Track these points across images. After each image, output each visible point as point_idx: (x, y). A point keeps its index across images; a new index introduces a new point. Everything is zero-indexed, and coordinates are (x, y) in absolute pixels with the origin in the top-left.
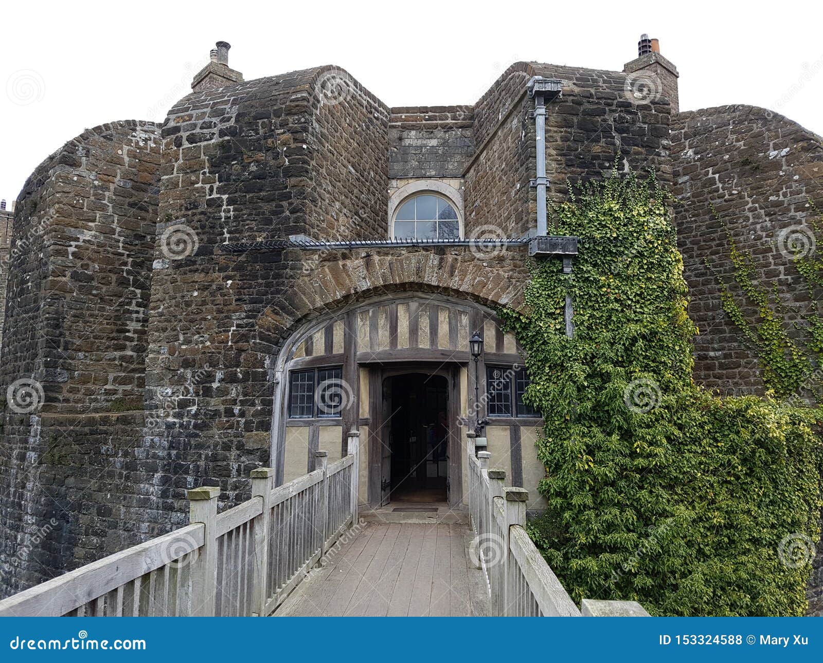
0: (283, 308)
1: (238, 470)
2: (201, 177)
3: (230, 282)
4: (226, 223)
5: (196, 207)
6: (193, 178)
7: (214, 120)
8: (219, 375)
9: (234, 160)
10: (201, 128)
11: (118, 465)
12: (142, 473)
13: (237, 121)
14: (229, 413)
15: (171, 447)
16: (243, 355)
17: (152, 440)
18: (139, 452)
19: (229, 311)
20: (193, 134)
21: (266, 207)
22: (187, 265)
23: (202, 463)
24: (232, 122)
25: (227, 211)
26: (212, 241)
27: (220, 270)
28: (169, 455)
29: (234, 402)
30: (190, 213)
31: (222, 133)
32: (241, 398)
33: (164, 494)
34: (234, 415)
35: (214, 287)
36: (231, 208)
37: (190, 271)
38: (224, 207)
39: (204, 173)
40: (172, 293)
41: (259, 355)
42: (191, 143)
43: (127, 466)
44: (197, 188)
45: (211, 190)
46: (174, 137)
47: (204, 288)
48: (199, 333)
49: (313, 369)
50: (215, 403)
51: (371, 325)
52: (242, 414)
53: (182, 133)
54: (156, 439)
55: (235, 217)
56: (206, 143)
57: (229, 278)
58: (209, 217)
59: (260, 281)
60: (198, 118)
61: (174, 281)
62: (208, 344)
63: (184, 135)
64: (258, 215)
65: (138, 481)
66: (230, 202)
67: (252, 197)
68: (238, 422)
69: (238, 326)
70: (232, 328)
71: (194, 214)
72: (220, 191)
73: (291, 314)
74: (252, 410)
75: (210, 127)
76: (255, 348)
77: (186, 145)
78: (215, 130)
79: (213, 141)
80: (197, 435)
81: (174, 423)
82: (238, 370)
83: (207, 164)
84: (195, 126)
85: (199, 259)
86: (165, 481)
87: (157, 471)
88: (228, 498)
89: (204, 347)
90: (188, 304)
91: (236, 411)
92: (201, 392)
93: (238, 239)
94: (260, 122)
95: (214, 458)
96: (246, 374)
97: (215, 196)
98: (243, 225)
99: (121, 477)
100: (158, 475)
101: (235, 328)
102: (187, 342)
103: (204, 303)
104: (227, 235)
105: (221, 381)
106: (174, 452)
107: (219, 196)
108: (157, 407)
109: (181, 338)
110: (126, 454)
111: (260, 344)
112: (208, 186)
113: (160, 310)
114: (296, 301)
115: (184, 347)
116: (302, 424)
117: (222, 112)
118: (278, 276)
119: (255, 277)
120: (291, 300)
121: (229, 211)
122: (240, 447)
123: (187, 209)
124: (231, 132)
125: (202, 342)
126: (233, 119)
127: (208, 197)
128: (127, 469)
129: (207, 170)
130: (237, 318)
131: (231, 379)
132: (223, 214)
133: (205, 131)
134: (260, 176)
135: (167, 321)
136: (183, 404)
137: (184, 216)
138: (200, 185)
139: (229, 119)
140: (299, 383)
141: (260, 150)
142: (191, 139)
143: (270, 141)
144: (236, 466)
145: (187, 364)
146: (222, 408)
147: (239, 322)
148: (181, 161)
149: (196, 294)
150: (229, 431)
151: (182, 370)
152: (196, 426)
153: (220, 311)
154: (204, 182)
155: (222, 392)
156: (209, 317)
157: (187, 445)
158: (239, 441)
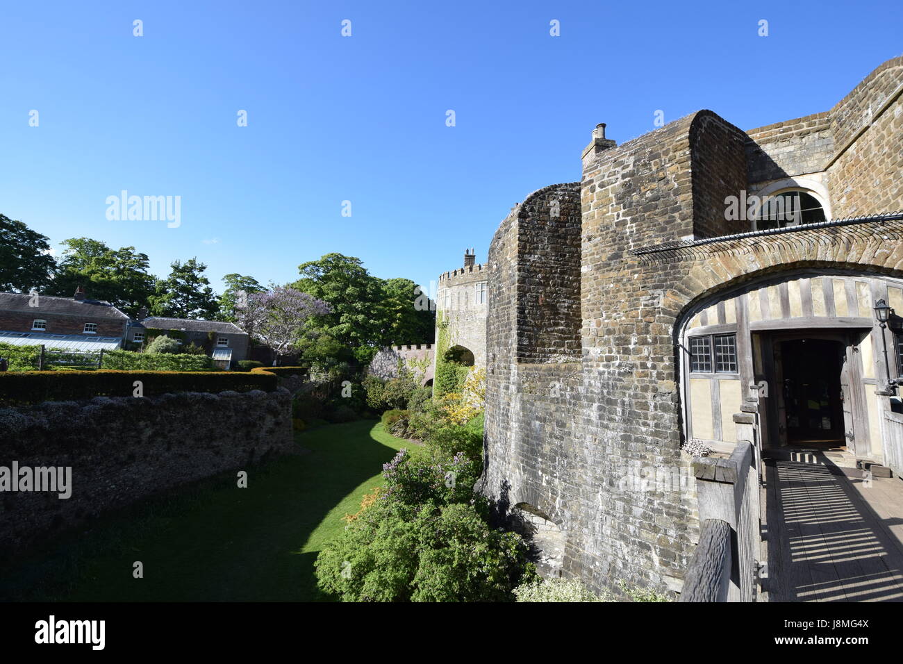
0: (681, 291)
1: (655, 407)
2: (610, 208)
3: (636, 276)
4: (631, 235)
5: (608, 229)
6: (605, 210)
7: (617, 169)
8: (634, 340)
9: (633, 192)
10: (608, 176)
11: (568, 397)
12: (584, 402)
13: (634, 166)
14: (644, 366)
15: (603, 386)
16: (651, 325)
17: (589, 382)
18: (581, 389)
19: (637, 295)
20: (602, 182)
21: (661, 220)
22: (604, 267)
23: (626, 399)
24: (631, 168)
25: (631, 228)
26: (621, 249)
27: (628, 268)
28: (602, 392)
29: (647, 358)
30: (604, 233)
31: (624, 176)
32: (652, 356)
33: (601, 417)
34: (647, 368)
35: (625, 280)
36: (634, 225)
37: (607, 271)
38: (629, 225)
39: (612, 206)
40: (595, 286)
41: (664, 325)
42: (602, 188)
43: (573, 397)
44: (608, 216)
45: (618, 215)
46: (589, 186)
47: (618, 281)
48: (616, 311)
49: (709, 335)
50: (632, 359)
51: (761, 299)
52: (654, 367)
53: (594, 183)
54: (592, 382)
55: (637, 230)
56: (612, 185)
57: (635, 272)
58: (618, 234)
59: (660, 272)
60: (606, 171)
61: (596, 278)
62: (623, 318)
63: (597, 183)
64: (655, 225)
65: (582, 407)
66: (633, 221)
67: (650, 215)
68: (651, 373)
69: (645, 305)
70: (640, 307)
71: (607, 234)
72: (624, 215)
73: (687, 294)
74: (662, 364)
75: (615, 175)
76: (660, 320)
77: (598, 190)
78: (619, 176)
79: (618, 183)
80: (621, 380)
81: (604, 372)
82: (648, 336)
83: (614, 200)
84: (604, 176)
85: (612, 262)
86: (600, 409)
87: (594, 402)
88: (649, 425)
89: (620, 321)
90: (607, 293)
91: (649, 365)
92: (622, 351)
93: (640, 245)
94: (652, 162)
95: (636, 396)
96: (655, 340)
97: (621, 218)
98: (644, 235)
99: (570, 404)
100: (596, 405)
101: (643, 307)
102: (608, 317)
103: (618, 291)
104: (632, 244)
105: (636, 344)
106: (605, 391)
107: (624, 218)
108: (591, 360)
109: (604, 315)
110: (572, 389)
111: (664, 317)
112: (615, 214)
113: (588, 298)
114: (692, 284)
115: (606, 321)
116: (703, 377)
117: (622, 163)
118: (674, 267)
119: (656, 269)
120: (687, 284)
121: (632, 227)
122: (655, 390)
123: (602, 231)
124: (632, 174)
125: (619, 318)
126: (631, 166)
127: (616, 221)
128: (574, 399)
129: (614, 203)
130: (643, 300)
131: (644, 342)
132: (628, 230)
133: (610, 178)
134: (656, 199)
135: (594, 304)
136: (609, 359)
137: (600, 236)
138: (610, 214)
139: (628, 166)
140: (697, 346)
141: (654, 181)
142: (602, 186)
143: (661, 174)
144: (653, 404)
145: (609, 332)
146: (638, 362)
147: (646, 303)
148: (595, 201)
149: (612, 285)
150: (645, 379)
151: (606, 336)
152: (619, 374)
153: (630, 296)
154: (613, 211)
155: (637, 351)
156: (623, 301)
157: (614, 386)
158: (654, 387)
